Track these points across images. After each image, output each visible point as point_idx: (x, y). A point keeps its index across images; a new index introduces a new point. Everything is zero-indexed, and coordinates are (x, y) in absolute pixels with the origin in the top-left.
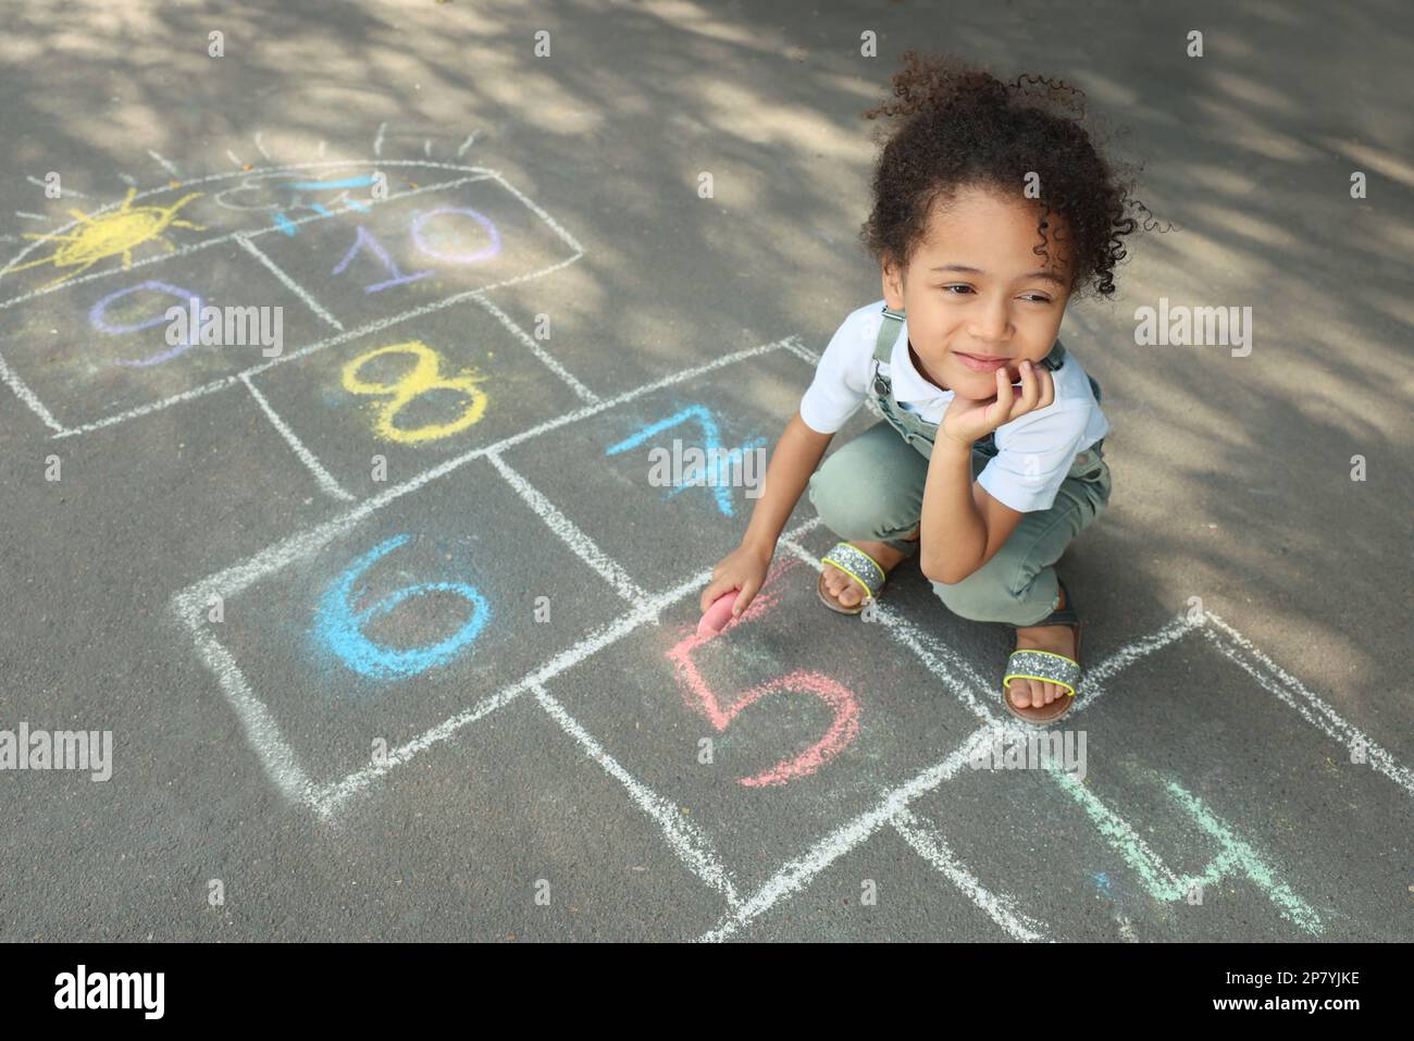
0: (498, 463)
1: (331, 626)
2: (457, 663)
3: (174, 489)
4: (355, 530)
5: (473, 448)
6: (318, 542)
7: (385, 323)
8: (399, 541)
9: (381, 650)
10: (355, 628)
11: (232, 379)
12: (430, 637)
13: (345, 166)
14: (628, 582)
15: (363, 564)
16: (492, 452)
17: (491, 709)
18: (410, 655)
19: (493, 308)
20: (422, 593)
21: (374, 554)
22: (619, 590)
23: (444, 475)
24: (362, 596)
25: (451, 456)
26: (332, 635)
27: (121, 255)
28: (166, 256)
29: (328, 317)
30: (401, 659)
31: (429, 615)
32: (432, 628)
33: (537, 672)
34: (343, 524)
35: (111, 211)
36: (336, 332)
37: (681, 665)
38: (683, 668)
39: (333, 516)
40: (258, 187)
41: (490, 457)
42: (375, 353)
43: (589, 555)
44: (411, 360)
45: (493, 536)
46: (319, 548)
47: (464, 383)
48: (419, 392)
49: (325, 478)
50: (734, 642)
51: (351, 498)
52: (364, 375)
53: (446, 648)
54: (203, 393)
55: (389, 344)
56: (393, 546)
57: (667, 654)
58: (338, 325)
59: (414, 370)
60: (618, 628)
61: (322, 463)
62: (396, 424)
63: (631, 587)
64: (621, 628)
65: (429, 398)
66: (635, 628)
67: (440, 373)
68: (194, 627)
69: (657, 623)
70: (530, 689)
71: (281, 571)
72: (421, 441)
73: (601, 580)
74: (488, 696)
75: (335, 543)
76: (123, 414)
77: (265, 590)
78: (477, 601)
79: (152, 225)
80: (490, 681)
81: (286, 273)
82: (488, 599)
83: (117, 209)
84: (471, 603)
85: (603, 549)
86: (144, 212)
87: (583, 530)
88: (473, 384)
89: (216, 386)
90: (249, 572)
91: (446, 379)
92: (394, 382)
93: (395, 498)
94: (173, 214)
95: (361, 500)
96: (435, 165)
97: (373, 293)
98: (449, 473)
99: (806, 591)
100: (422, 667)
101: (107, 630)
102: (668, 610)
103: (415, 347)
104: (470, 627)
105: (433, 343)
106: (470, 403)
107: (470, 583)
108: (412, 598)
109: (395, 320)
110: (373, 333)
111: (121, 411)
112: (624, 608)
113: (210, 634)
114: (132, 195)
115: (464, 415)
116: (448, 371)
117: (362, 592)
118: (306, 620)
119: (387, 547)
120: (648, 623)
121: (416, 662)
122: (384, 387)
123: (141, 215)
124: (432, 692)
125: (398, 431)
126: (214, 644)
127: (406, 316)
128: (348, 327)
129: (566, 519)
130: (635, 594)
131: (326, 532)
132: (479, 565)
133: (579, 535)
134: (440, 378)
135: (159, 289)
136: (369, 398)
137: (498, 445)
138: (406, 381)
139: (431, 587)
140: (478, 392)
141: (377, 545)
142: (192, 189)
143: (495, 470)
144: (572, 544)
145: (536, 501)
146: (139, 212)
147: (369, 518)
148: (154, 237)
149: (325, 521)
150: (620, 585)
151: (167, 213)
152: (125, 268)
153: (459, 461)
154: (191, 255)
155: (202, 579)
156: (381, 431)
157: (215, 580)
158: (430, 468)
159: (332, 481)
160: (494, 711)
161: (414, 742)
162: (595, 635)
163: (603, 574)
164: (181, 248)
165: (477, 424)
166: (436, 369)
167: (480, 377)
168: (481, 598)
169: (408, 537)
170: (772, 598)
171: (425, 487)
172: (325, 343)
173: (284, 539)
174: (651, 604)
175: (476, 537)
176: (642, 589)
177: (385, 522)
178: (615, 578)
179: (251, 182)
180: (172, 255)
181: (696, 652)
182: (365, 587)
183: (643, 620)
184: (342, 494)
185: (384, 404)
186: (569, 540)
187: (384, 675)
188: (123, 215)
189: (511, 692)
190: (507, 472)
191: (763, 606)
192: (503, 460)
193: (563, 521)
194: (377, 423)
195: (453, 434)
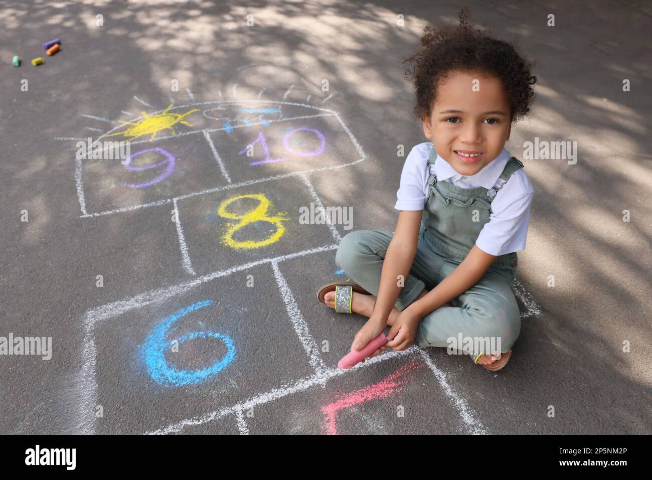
0: (275, 268)
1: (151, 346)
2: (205, 385)
3: (116, 253)
4: (188, 292)
5: (266, 257)
6: (167, 296)
7: (252, 182)
8: (206, 303)
9: (169, 367)
10: (162, 350)
11: (169, 200)
12: (197, 365)
13: (267, 103)
14: (317, 356)
15: (183, 312)
16: (275, 261)
17: (209, 420)
18: (181, 374)
19: (308, 182)
20: (204, 337)
21: (191, 309)
22: (310, 359)
23: (245, 270)
24: (174, 332)
25: (253, 260)
26: (149, 351)
27: (152, 134)
28: (170, 137)
29: (226, 175)
30: (177, 375)
31: (202, 351)
32: (200, 360)
33: (244, 402)
34: (184, 288)
35: (158, 114)
36: (227, 183)
37: (328, 419)
38: (328, 421)
39: (180, 282)
40: (224, 109)
41: (273, 264)
42: (241, 197)
43: (302, 334)
44: (256, 203)
45: (255, 311)
46: (166, 299)
47: (276, 220)
48: (252, 221)
49: (187, 260)
50: (365, 411)
51: (194, 274)
52: (229, 209)
53: (203, 374)
54: (153, 205)
55: (249, 193)
56: (202, 306)
57: (323, 409)
58: (229, 180)
59: (255, 209)
60: (300, 384)
61: (189, 251)
62: (233, 237)
63: (318, 359)
64: (303, 385)
65: (256, 226)
66: (310, 387)
67: (267, 213)
68: (88, 330)
69: (324, 387)
70: (236, 412)
71: (142, 308)
72: (241, 248)
73: (303, 350)
74: (211, 411)
75: (174, 298)
76: (114, 210)
77: (131, 317)
78: (231, 349)
79: (172, 122)
80: (216, 402)
81: (217, 151)
82: (237, 348)
83: (161, 113)
84: (227, 349)
85: (311, 331)
86: (171, 116)
87: (305, 318)
88: (281, 221)
89: (160, 203)
90: (128, 305)
91: (269, 216)
92: (243, 214)
93: (215, 278)
94: (182, 118)
95: (198, 275)
96: (309, 106)
97: (253, 166)
98: (249, 269)
99: (422, 386)
100: (184, 383)
101: (49, 323)
102: (334, 379)
103: (261, 197)
104: (220, 364)
105: (270, 196)
106: (275, 232)
107: (231, 337)
108: (198, 338)
109: (257, 181)
110: (244, 187)
111: (114, 209)
112: (309, 371)
113: (93, 336)
114: (170, 107)
115: (269, 238)
116: (271, 213)
117: (175, 329)
118: (140, 339)
119: (200, 305)
120: (318, 385)
121: (183, 379)
122: (236, 216)
123: (169, 117)
124: (183, 400)
125: (233, 241)
126: (92, 343)
127: (264, 180)
128: (233, 182)
129: (298, 308)
130: (319, 364)
131: (174, 290)
132: (241, 327)
133: (301, 319)
134: (266, 215)
135: (160, 152)
136: (226, 220)
137: (279, 258)
138: (249, 214)
139: (210, 334)
140: (281, 226)
141: (195, 303)
142: (196, 107)
143: (272, 272)
144: (296, 324)
145: (286, 294)
146: (169, 115)
147: (198, 287)
148: (169, 127)
149: (176, 284)
150: (312, 356)
151: (180, 117)
152: (151, 140)
153: (256, 263)
154: (181, 137)
155: (104, 304)
156: (225, 239)
157: (110, 306)
158: (240, 264)
159: (189, 263)
160: (210, 421)
161: (159, 430)
162: (286, 386)
163: (306, 347)
164: (178, 134)
165: (274, 244)
166: (266, 210)
167: (286, 218)
168: (233, 347)
169: (212, 302)
170: (400, 386)
171: (233, 274)
172: (219, 189)
173: (151, 291)
174: (325, 374)
175: (246, 310)
176: (323, 363)
177: (204, 291)
178: (311, 352)
179: (221, 107)
180: (173, 136)
181: (340, 412)
182: (178, 326)
183: (317, 382)
184: (191, 271)
185: (233, 225)
186: (294, 322)
187: (163, 383)
188: (163, 116)
189: (224, 412)
190: (278, 274)
191: (392, 390)
192: (279, 267)
193: (296, 310)
194: (225, 235)
195: (260, 247)
